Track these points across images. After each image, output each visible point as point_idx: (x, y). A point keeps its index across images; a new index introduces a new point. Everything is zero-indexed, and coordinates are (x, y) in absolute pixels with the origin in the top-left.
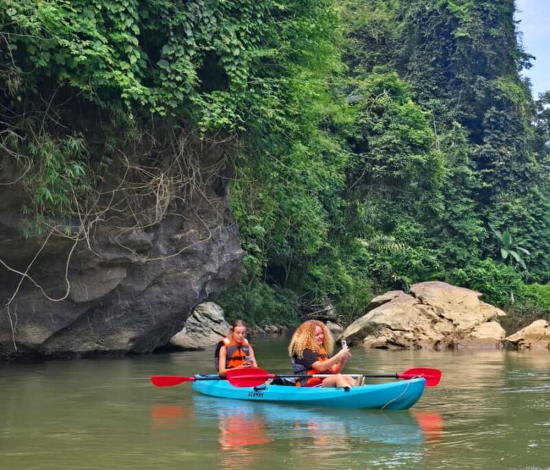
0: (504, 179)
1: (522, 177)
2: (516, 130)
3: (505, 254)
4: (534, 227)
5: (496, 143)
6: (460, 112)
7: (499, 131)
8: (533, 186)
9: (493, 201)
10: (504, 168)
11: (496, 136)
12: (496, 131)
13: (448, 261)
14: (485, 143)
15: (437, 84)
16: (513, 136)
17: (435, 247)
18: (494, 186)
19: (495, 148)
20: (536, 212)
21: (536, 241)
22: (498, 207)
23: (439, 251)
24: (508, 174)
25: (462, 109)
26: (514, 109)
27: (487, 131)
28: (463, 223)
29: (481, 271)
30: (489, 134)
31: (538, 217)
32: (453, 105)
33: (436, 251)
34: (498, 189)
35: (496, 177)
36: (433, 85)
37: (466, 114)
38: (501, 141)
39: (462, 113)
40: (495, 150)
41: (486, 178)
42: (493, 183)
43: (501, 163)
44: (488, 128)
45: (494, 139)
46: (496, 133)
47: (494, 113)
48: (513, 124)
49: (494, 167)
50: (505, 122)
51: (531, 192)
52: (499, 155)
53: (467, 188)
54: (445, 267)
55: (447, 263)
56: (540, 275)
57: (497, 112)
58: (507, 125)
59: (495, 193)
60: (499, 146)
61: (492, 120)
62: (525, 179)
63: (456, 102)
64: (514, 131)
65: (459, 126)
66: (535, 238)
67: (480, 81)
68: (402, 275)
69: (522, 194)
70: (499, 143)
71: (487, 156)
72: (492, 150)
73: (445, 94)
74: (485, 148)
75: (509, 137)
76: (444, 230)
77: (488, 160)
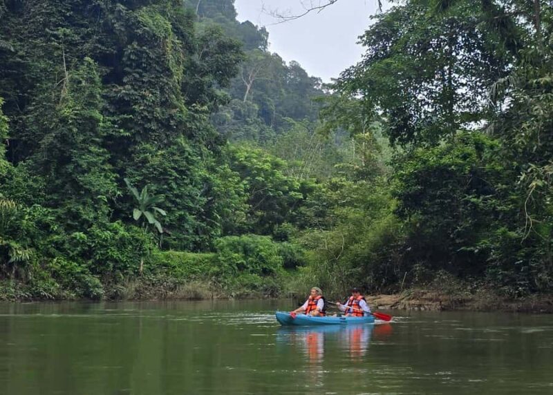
0: (146, 126)
1: (165, 125)
2: (161, 70)
3: (137, 215)
4: (177, 184)
5: (138, 84)
6: (96, 45)
7: (141, 71)
8: (178, 136)
9: (132, 152)
10: (146, 113)
11: (137, 76)
12: (137, 70)
13: (69, 222)
14: (125, 84)
15: (72, 9)
16: (157, 77)
17: (56, 205)
18: (133, 135)
19: (136, 90)
20: (179, 166)
21: (178, 200)
22: (136, 160)
23: (60, 211)
24: (149, 121)
25: (99, 41)
26: (159, 46)
27: (127, 69)
28: (89, 177)
29: (108, 234)
30: (130, 73)
31: (182, 171)
32: (89, 35)
33: (56, 210)
34: (138, 139)
35: (136, 123)
36: (68, 10)
37: (103, 48)
38: (143, 82)
39: (100, 46)
40: (136, 93)
41: (124, 124)
42: (133, 131)
43: (142, 108)
44: (127, 66)
45: (135, 79)
46: (138, 73)
47: (135, 49)
48: (157, 63)
49: (133, 112)
50: (147, 60)
51: (175, 144)
52: (139, 98)
53: (97, 136)
54: (66, 230)
55: (68, 225)
56: (180, 240)
57: (139, 48)
58: (150, 64)
59: (136, 143)
60: (140, 87)
61: (133, 57)
62: (169, 127)
63: (94, 33)
64: (158, 71)
65: (92, 61)
66: (177, 196)
67: (120, 11)
68: (9, 238)
69: (166, 145)
70: (141, 84)
71: (126, 99)
72: (133, 91)
73: (82, 22)
74: (124, 89)
75: (153, 78)
76: (68, 186)
77: (128, 103)
